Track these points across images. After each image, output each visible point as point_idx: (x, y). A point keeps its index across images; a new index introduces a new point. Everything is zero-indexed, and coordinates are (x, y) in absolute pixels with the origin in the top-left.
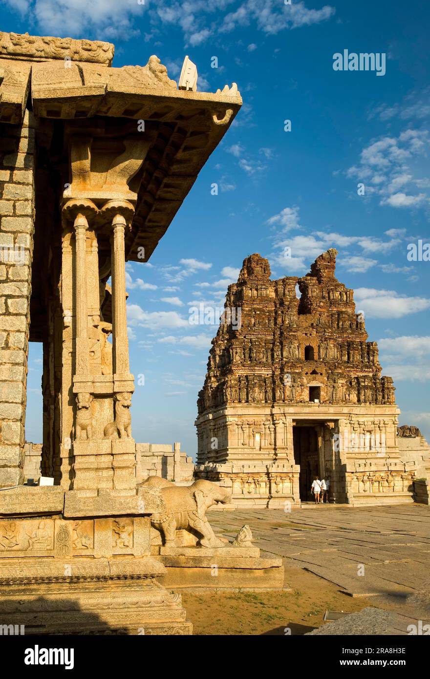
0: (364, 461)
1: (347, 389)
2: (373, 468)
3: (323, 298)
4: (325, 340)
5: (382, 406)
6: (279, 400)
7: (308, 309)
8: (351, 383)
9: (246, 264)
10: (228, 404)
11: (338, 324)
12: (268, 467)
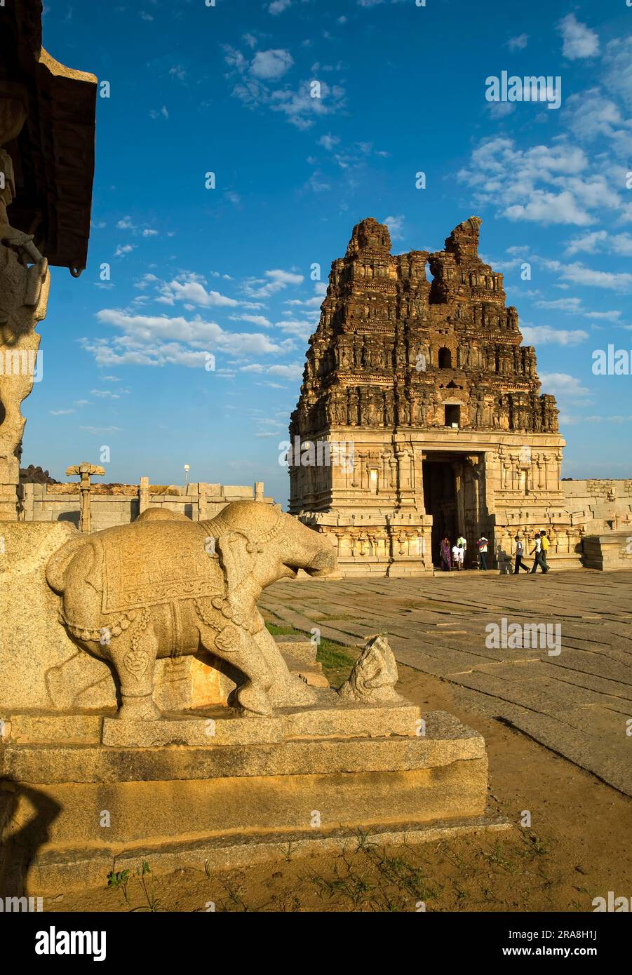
0: (517, 511)
1: (495, 410)
2: (531, 520)
3: (463, 282)
4: (467, 341)
5: (541, 434)
6: (404, 423)
7: (442, 297)
8: (500, 402)
9: (357, 231)
10: (332, 427)
11: (483, 321)
12: (389, 517)
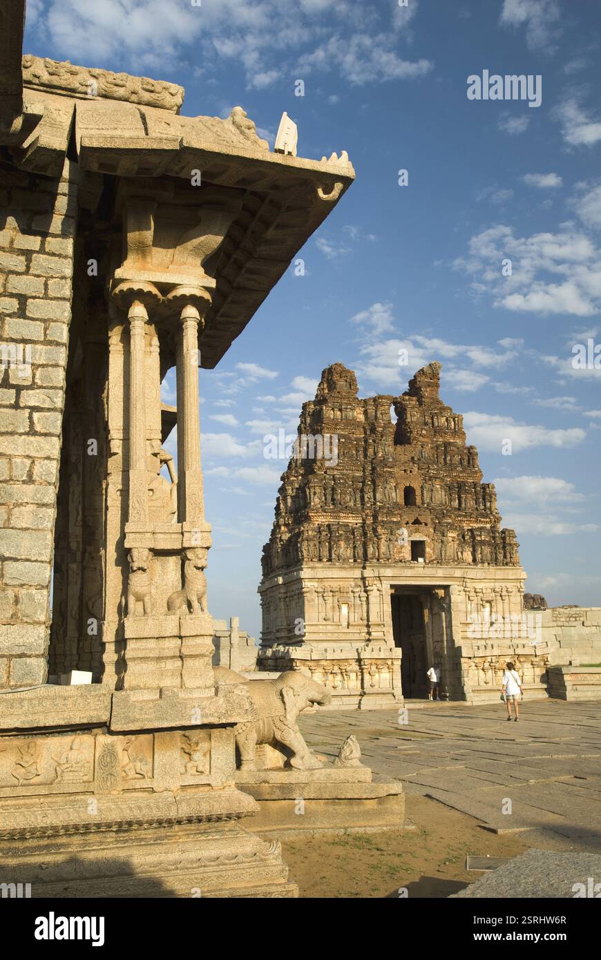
0: (483, 642)
1: (458, 545)
2: (496, 652)
3: (426, 424)
4: (430, 480)
5: (503, 567)
6: (372, 558)
7: (407, 438)
8: (463, 537)
9: (326, 375)
10: (304, 563)
11: (445, 459)
12: (359, 651)
